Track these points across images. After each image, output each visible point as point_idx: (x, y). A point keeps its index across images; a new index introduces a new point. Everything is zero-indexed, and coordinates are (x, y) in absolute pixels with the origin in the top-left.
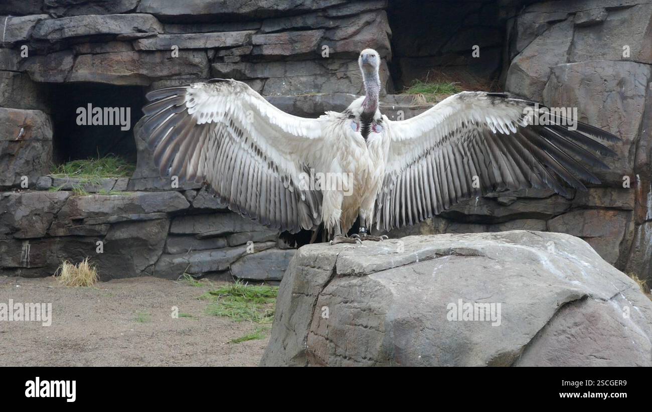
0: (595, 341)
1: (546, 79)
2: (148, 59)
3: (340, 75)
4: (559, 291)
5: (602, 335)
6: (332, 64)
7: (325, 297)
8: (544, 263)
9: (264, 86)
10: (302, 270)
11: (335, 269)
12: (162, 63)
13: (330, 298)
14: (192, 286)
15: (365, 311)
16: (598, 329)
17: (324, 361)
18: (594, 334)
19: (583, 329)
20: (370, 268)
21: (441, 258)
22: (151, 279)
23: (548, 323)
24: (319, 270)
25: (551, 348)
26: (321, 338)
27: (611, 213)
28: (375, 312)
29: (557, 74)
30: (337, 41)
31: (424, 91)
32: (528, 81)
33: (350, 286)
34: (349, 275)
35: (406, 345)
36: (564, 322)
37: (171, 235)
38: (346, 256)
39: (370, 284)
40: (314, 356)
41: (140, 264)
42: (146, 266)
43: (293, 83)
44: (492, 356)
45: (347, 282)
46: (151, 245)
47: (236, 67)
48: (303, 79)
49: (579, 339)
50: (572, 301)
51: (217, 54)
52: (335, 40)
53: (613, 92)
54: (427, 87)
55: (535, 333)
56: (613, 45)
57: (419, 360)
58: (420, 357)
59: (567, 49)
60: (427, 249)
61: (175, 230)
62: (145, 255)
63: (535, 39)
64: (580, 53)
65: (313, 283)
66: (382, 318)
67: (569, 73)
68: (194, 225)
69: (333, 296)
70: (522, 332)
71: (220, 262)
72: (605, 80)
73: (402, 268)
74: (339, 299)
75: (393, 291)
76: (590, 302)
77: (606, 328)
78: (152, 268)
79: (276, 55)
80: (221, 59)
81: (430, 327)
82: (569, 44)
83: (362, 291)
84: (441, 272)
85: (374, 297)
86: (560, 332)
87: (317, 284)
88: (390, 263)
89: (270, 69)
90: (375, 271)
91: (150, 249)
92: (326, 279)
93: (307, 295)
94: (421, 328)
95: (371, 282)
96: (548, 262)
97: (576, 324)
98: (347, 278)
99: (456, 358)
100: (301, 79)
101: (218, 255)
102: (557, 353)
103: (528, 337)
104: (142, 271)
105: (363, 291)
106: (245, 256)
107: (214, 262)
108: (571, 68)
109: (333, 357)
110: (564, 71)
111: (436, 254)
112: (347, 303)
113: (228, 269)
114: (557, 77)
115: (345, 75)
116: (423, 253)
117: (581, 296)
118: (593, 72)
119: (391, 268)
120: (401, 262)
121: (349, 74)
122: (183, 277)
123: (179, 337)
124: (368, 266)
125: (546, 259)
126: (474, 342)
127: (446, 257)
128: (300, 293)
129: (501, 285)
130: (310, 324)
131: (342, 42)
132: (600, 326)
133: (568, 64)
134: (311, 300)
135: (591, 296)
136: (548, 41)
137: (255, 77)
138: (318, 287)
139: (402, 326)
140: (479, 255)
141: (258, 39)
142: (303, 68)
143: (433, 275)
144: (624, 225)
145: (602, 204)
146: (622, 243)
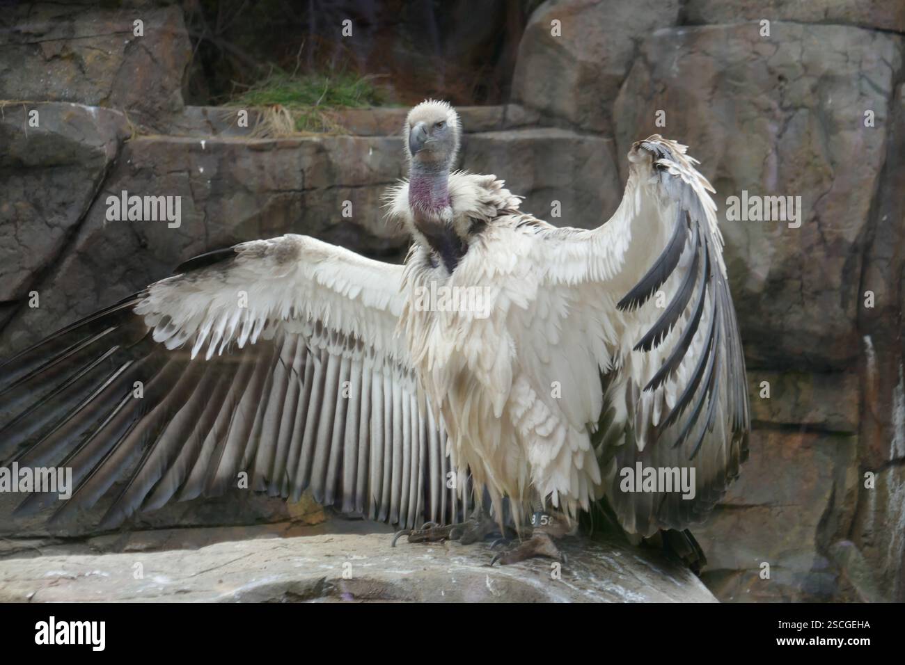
1: (620, 72)
3: (50, 49)
6: (27, 17)
27: (797, 439)
29: (653, 57)
31: (291, 99)
32: (572, 76)
53: (803, 111)
54: (297, 88)
108: (689, 41)
110: (671, 49)
111: (287, 594)
114: (652, 67)
115: (65, 48)
116: (254, 592)
118: (746, 55)
121: (76, 46)
127: (312, 602)
133: (682, 31)
144: (830, 473)
145: (773, 415)
146: (824, 523)
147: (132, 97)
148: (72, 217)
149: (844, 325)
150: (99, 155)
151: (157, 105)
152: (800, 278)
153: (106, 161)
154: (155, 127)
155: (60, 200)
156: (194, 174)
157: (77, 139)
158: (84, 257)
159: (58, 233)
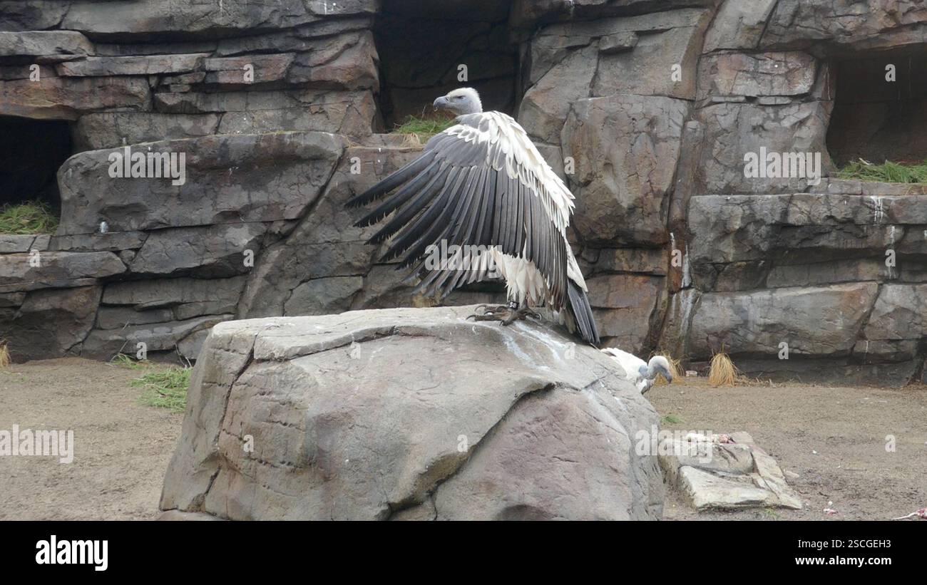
0: (561, 439)
1: (564, 118)
2: (75, 87)
3: (314, 109)
4: (518, 379)
5: (570, 432)
6: (304, 95)
7: (239, 387)
8: (508, 345)
9: (220, 122)
10: (214, 354)
11: (252, 352)
12: (92, 92)
13: (245, 389)
14: (128, 369)
15: (284, 404)
16: (565, 424)
17: (237, 465)
18: (560, 432)
19: (547, 425)
20: (294, 352)
21: (382, 339)
22: (78, 360)
23: (504, 418)
24: (234, 354)
25: (505, 449)
26: (234, 438)
27: (641, 279)
28: (296, 406)
29: (577, 111)
30: (312, 67)
31: (418, 130)
32: (543, 119)
33: (268, 374)
34: (268, 360)
35: (330, 446)
36: (522, 417)
37: (103, 306)
38: (266, 336)
39: (292, 372)
40: (227, 460)
41: (65, 342)
42: (72, 344)
43: (256, 118)
44: (433, 459)
45: (265, 370)
46: (78, 319)
47: (185, 98)
48: (270, 114)
49: (540, 437)
50: (534, 392)
51: (161, 82)
52: (309, 66)
53: (644, 134)
54: (423, 124)
55: (487, 431)
56: (645, 77)
57: (346, 464)
58: (347, 460)
59: (590, 80)
60: (366, 328)
61: (109, 299)
62: (71, 331)
63: (552, 67)
64: (605, 85)
65: (226, 370)
66: (303, 413)
67: (591, 110)
68: (133, 294)
69: (249, 386)
70: (470, 430)
71: (164, 339)
72: (633, 119)
73: (333, 351)
74: (256, 390)
75: (320, 380)
76: (557, 392)
77: (576, 423)
78: (80, 347)
79: (236, 84)
80: (167, 89)
81: (361, 424)
82: (592, 74)
83: (281, 381)
84: (380, 357)
85: (296, 388)
86: (517, 429)
87: (231, 371)
88: (318, 345)
89: (227, 101)
90: (299, 355)
91: (76, 324)
92: (242, 364)
93: (220, 385)
94: (350, 426)
95: (293, 369)
96: (513, 343)
97: (538, 420)
98: (265, 363)
99: (391, 461)
100: (267, 113)
101: (162, 331)
102: (512, 455)
103: (477, 436)
104: (68, 350)
105: (283, 379)
106: (196, 331)
107: (158, 339)
108: (593, 103)
109: (247, 461)
110: (585, 107)
111: (377, 333)
112: (263, 394)
113: (174, 348)
114: (577, 115)
115: (321, 109)
116: (361, 332)
117: (544, 385)
118: (618, 109)
119: (318, 352)
120: (332, 343)
121: (325, 108)
122: (118, 358)
123: (101, 433)
124: (290, 349)
125: (511, 339)
126: (412, 443)
127: (389, 337)
128: (212, 382)
129: (450, 372)
130: (222, 421)
131: (318, 68)
132: (567, 421)
133: (590, 99)
134: (224, 390)
135: (560, 385)
136: (567, 70)
137: (209, 110)
138: (232, 375)
139: (325, 424)
140: (428, 336)
141: (214, 64)
142: (268, 99)
143: (370, 359)
144: (655, 294)
145: (630, 268)
146: (652, 315)
147: (349, 130)
148: (323, 182)
149: (662, 228)
150: (334, 155)
151: (360, 134)
152: (642, 207)
153: (338, 157)
154: (359, 143)
155: (318, 174)
156: (376, 163)
157: (325, 148)
158: (328, 199)
159: (317, 189)
